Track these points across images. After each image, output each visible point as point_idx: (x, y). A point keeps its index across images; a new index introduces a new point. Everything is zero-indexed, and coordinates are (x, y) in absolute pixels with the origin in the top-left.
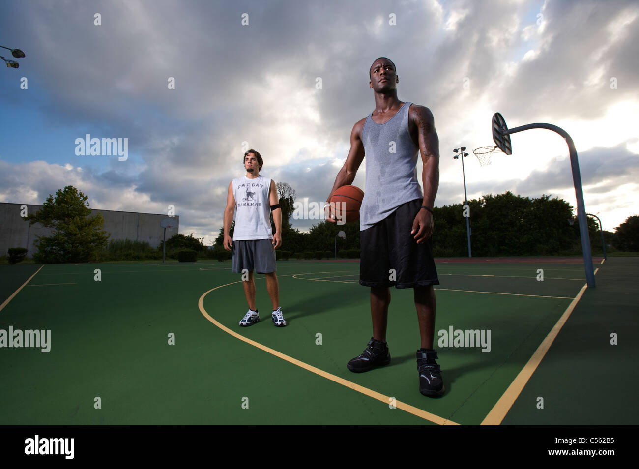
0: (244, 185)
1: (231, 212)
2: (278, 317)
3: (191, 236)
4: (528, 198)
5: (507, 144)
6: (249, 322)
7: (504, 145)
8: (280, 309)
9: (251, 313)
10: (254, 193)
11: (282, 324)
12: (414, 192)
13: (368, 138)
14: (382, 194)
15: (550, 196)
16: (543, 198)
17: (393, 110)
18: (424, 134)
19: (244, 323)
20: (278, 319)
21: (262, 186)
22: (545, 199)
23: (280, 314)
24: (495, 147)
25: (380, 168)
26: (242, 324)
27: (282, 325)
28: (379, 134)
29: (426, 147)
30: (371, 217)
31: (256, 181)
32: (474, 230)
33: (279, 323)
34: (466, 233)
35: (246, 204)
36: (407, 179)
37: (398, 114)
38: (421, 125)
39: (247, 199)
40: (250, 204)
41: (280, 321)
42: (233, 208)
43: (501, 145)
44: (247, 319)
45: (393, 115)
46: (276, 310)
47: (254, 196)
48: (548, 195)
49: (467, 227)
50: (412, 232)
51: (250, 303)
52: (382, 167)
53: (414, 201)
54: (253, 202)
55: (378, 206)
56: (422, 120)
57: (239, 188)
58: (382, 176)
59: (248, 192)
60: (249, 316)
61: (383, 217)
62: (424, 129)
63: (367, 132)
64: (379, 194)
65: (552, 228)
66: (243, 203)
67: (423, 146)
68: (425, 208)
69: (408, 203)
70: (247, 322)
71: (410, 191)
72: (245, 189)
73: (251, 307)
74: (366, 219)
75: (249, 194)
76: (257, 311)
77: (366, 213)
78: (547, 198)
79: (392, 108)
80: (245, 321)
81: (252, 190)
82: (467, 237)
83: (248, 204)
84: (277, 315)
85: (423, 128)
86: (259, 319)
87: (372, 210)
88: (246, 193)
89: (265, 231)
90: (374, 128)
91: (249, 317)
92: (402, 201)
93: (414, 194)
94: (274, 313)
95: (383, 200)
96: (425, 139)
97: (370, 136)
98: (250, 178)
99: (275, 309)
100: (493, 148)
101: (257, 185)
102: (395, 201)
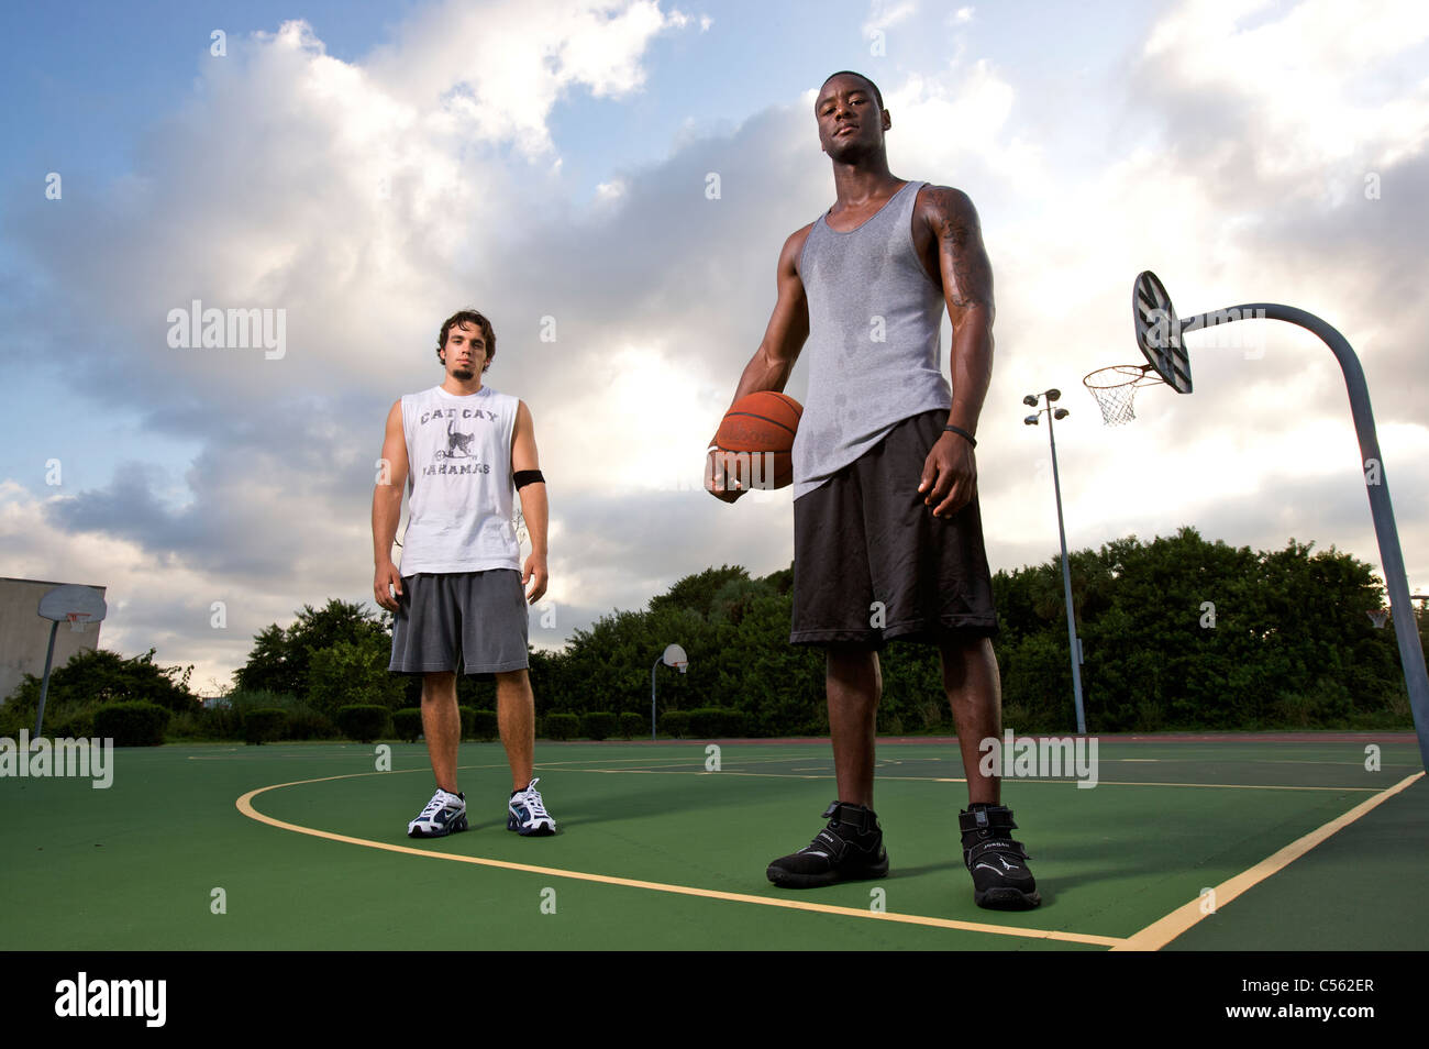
0: (438, 413)
1: (396, 494)
2: (530, 808)
3: (148, 659)
4: (1247, 549)
5: (1177, 361)
6: (439, 826)
7: (1169, 362)
8: (537, 787)
9: (443, 799)
10: (470, 438)
11: (544, 825)
12: (930, 393)
13: (816, 266)
14: (849, 401)
15: (1311, 544)
16: (1291, 551)
17: (880, 198)
18: (956, 255)
19: (425, 827)
20: (533, 814)
21: (493, 417)
22: (1297, 553)
23: (535, 802)
24: (1145, 369)
25: (843, 337)
26: (417, 829)
27: (544, 831)
28: (842, 257)
29: (959, 285)
30: (822, 460)
31: (472, 402)
32: (1089, 645)
33: (536, 824)
34: (1068, 657)
35: (448, 469)
36: (914, 362)
37: (889, 207)
38: (947, 231)
39: (450, 455)
40: (458, 470)
41: (536, 817)
42: (404, 480)
43: (1161, 363)
44: (432, 815)
45: (877, 210)
46: (524, 790)
47: (470, 445)
48: (1305, 543)
49: (1068, 638)
50: (921, 487)
51: (441, 769)
52: (850, 334)
53: (931, 414)
54: (465, 462)
55: (840, 431)
56: (948, 219)
57: (423, 422)
58: (850, 355)
59: (452, 433)
60: (440, 808)
61: (852, 455)
62: (954, 242)
63: (814, 252)
64: (841, 400)
65: (1323, 643)
66: (438, 465)
67: (951, 282)
68: (955, 430)
69: (916, 417)
70: (432, 823)
71: (919, 390)
72: (442, 423)
73: (443, 779)
74: (808, 466)
75: (456, 440)
76: (461, 796)
77: (809, 453)
78: (1304, 551)
79: (877, 193)
80: (428, 819)
81: (464, 427)
82: (1069, 670)
83: (453, 468)
84: (527, 804)
85: (951, 239)
86: (465, 824)
87: (824, 441)
88: (446, 438)
89: (502, 546)
90: (831, 243)
91: (438, 809)
92: (899, 413)
93: (931, 398)
94: (519, 798)
95: (853, 415)
96: (956, 264)
97: (820, 262)
98: (455, 394)
99: (520, 786)
100: (1140, 372)
101: (479, 414)
102: (882, 414)
